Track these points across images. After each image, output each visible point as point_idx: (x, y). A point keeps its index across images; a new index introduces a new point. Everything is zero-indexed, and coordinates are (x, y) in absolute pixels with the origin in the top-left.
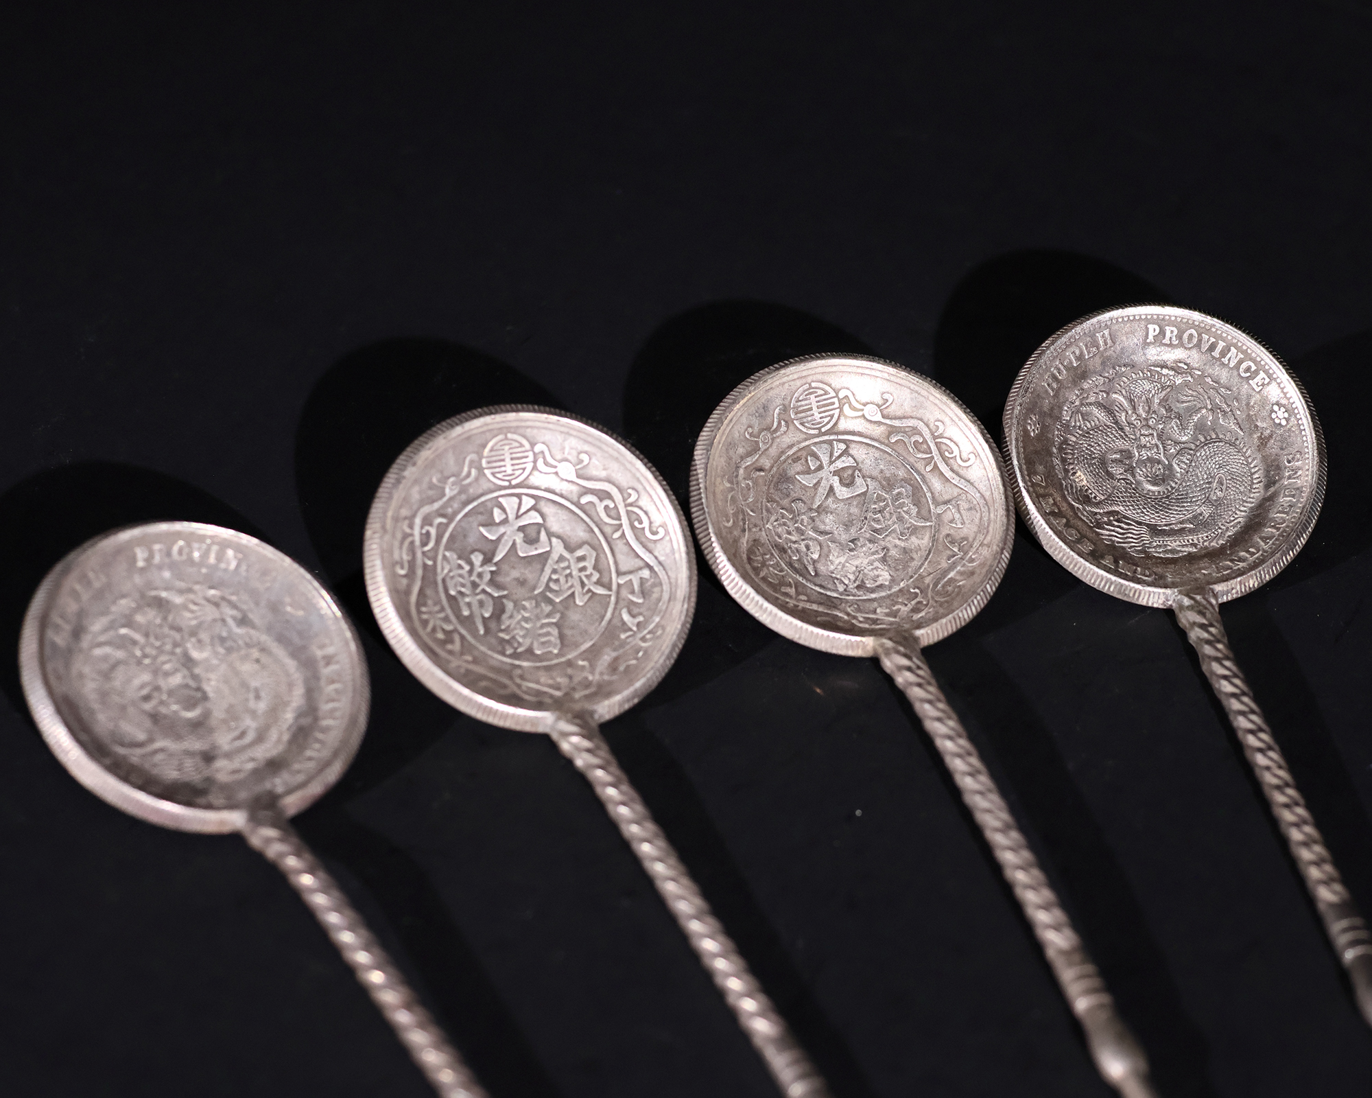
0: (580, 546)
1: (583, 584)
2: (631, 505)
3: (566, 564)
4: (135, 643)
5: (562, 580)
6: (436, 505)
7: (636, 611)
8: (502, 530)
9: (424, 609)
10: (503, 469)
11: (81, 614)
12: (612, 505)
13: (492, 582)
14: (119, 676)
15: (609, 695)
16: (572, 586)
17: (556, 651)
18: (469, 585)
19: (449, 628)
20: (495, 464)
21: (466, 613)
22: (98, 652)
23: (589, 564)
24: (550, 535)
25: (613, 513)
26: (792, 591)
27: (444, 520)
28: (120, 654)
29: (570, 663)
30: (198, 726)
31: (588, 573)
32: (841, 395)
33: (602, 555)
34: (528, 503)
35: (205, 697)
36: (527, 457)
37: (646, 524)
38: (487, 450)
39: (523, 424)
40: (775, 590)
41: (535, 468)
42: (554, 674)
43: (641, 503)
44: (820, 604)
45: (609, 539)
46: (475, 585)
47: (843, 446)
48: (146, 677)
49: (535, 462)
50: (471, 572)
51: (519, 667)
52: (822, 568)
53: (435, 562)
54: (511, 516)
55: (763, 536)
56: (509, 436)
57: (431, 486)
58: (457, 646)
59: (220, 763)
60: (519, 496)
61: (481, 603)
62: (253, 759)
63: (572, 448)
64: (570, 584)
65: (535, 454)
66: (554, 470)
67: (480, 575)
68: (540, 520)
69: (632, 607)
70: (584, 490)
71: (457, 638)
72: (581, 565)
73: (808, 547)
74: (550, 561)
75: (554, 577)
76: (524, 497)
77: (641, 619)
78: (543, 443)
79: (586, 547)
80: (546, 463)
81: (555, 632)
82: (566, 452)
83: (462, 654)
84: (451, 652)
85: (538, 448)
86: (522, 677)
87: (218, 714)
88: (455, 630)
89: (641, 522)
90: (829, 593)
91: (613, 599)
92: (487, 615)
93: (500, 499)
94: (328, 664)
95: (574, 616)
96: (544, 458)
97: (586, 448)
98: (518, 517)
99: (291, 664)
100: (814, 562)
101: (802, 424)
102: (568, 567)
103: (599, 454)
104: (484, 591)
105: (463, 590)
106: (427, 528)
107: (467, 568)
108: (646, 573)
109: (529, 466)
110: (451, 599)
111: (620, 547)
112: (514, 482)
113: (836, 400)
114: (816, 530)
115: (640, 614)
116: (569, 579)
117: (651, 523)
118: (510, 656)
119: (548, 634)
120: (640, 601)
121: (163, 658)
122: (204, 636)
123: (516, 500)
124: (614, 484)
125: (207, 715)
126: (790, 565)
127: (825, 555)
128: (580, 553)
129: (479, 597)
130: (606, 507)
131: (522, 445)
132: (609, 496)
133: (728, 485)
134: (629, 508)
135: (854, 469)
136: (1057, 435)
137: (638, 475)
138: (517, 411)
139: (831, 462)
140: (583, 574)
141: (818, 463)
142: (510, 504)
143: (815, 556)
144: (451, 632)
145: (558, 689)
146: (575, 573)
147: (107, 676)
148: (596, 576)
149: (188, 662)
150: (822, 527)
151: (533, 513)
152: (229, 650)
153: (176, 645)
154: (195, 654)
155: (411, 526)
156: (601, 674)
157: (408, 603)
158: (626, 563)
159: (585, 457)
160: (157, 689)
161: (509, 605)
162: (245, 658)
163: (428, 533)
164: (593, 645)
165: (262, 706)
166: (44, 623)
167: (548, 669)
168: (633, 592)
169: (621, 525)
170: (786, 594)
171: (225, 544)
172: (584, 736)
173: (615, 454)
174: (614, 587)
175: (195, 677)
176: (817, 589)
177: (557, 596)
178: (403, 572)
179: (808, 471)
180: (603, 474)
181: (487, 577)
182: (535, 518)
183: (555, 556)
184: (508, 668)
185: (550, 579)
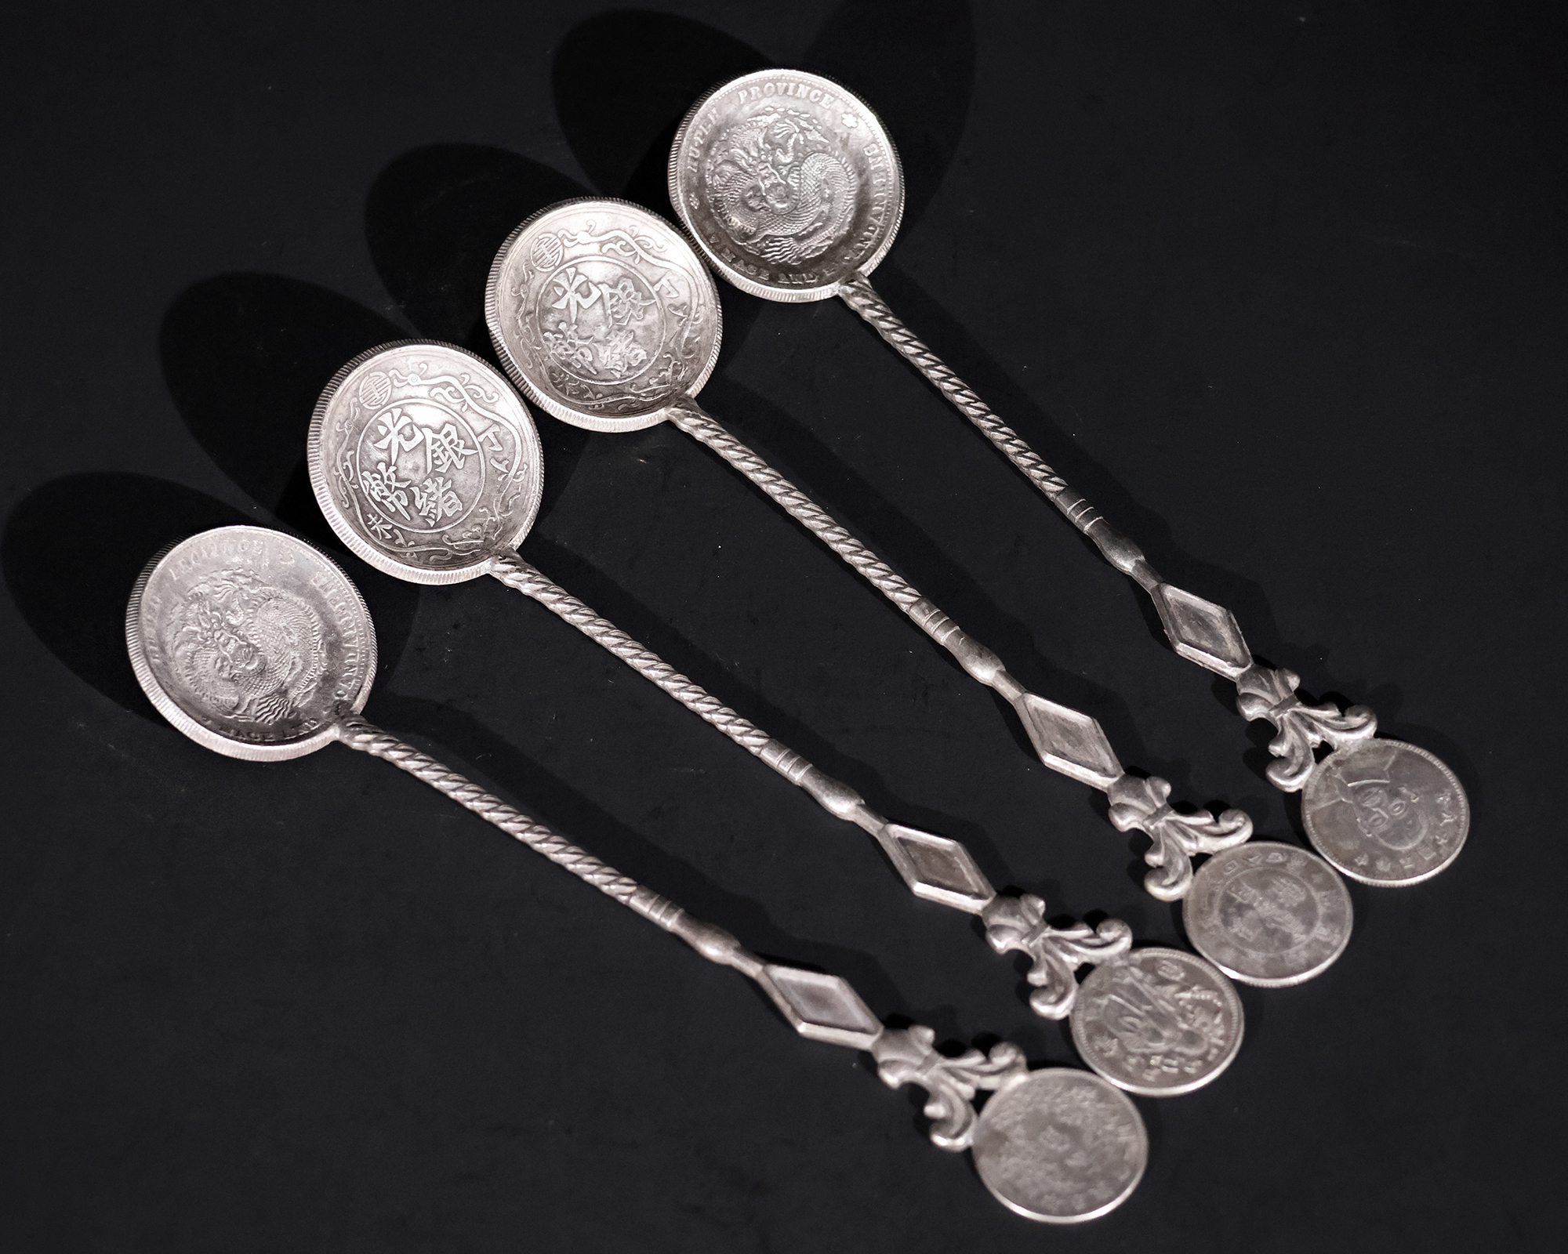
0: (443, 427)
1: (456, 453)
2: (467, 385)
3: (439, 443)
4: (196, 633)
5: (442, 456)
6: (344, 445)
7: (501, 457)
8: (389, 438)
9: (370, 523)
10: (374, 398)
11: (159, 635)
12: (453, 389)
13: (397, 480)
14: (199, 661)
15: (514, 529)
16: (450, 457)
17: (461, 509)
18: (385, 489)
19: (390, 527)
20: (368, 398)
21: (393, 510)
22: (178, 654)
23: (454, 436)
24: (420, 428)
25: (456, 395)
26: (590, 395)
27: (353, 452)
28: (191, 646)
29: (474, 514)
30: (261, 672)
31: (456, 443)
32: (560, 235)
33: (460, 428)
34: (397, 412)
35: (257, 650)
36: (385, 383)
37: (482, 394)
38: (360, 390)
39: (378, 363)
40: (583, 400)
41: (393, 387)
42: (469, 527)
43: (473, 381)
44: (612, 395)
45: (460, 413)
46: (389, 487)
47: (573, 269)
48: (214, 655)
49: (392, 383)
50: (382, 479)
51: (443, 533)
52: (598, 365)
53: (360, 485)
54: (391, 427)
55: (553, 362)
56: (371, 375)
57: (337, 434)
58: (401, 540)
59: (293, 693)
60: (389, 411)
61: (398, 498)
62: (312, 681)
63: (413, 364)
64: (447, 456)
65: (390, 378)
66: (406, 382)
67: (389, 479)
68: (409, 421)
69: (496, 456)
70: (430, 388)
71: (396, 531)
72: (449, 439)
73: (582, 354)
74: (427, 446)
75: (435, 455)
76: (393, 410)
77: (507, 462)
78: (393, 369)
79: (447, 424)
80: (400, 381)
81: (453, 495)
82: (410, 367)
83: (407, 543)
84: (400, 545)
85: (391, 374)
86: (449, 539)
87: (271, 658)
88: (394, 527)
89: (478, 394)
90: (612, 383)
91: (481, 455)
92: (406, 504)
93: (379, 419)
94: (326, 590)
95: (460, 478)
96: (397, 378)
97: (423, 359)
98: (394, 426)
99: (300, 601)
100: (591, 363)
101: (542, 267)
102: (442, 445)
103: (433, 359)
104: (396, 488)
105: (384, 494)
106: (345, 464)
107: (379, 477)
108: (496, 429)
109: (389, 388)
110: (380, 504)
111: (470, 416)
112: (383, 403)
113: (558, 240)
114: (580, 338)
115: (505, 459)
116: (446, 452)
117: (485, 392)
118: (434, 527)
119: (450, 498)
120: (501, 449)
121: (217, 635)
122: (235, 605)
123: (390, 414)
124: (450, 375)
125: (264, 662)
126: (578, 374)
127: (596, 355)
128: (444, 431)
129: (395, 494)
130: (450, 392)
131: (380, 377)
132: (449, 384)
133: (517, 337)
134: (466, 387)
135: (588, 281)
136: (710, 199)
137: (466, 363)
138: (372, 356)
139: (571, 284)
140: (452, 446)
141: (563, 289)
142: (386, 419)
143: (590, 359)
144: (392, 529)
145: (478, 538)
146: (448, 447)
147: (191, 667)
148: (462, 443)
149: (233, 629)
150: (585, 335)
151: (403, 417)
152: (255, 608)
153: (219, 622)
154: (233, 622)
155: (338, 471)
156: (500, 514)
157: (360, 525)
158: (479, 426)
159: (423, 366)
160: (225, 659)
161: (415, 490)
162: (268, 609)
163: (347, 466)
164: (483, 494)
165: (295, 639)
166: (146, 655)
167: (462, 524)
168: (493, 445)
169: (465, 401)
170: (589, 399)
171: (221, 538)
172: (519, 570)
173: (445, 356)
174: (478, 446)
175: (242, 638)
176: (604, 383)
177: (443, 469)
178: (347, 506)
179: (559, 299)
180: (439, 372)
181: (393, 477)
182: (405, 420)
183: (429, 441)
184: (438, 537)
185: (433, 459)
